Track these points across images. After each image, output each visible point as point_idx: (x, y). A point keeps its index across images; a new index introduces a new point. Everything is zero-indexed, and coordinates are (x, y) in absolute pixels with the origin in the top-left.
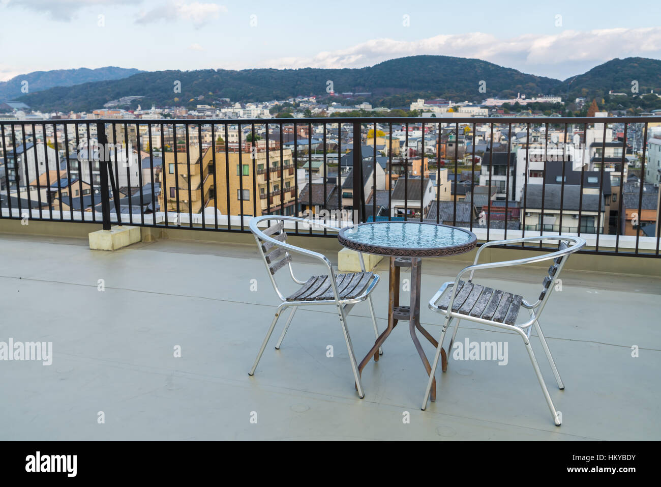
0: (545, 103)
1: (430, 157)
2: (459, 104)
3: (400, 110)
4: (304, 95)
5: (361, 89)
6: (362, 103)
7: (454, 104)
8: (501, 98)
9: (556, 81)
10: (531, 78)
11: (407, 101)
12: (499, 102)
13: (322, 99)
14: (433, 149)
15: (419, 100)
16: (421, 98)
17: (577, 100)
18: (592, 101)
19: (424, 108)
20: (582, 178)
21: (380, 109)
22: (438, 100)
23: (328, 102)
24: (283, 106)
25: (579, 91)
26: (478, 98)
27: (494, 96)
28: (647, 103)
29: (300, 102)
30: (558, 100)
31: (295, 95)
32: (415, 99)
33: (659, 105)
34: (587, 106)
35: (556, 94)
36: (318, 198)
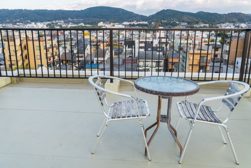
0: (143, 24)
1: (106, 42)
2: (115, 24)
3: (95, 26)
4: (59, 20)
5: (80, 18)
6: (80, 23)
7: (113, 24)
8: (128, 22)
9: (146, 16)
10: (137, 15)
11: (97, 22)
12: (128, 23)
13: (66, 21)
14: (107, 39)
15: (101, 22)
16: (102, 22)
17: (152, 23)
18: (157, 23)
19: (103, 25)
21: (87, 25)
22: (108, 22)
23: (68, 22)
24: (51, 24)
25: (153, 20)
26: (121, 22)
27: (126, 21)
28: (173, 24)
29: (58, 22)
30: (146, 23)
31: (56, 20)
32: (99, 22)
33: (177, 25)
34: (156, 25)
35: (146, 21)
36: (67, 58)
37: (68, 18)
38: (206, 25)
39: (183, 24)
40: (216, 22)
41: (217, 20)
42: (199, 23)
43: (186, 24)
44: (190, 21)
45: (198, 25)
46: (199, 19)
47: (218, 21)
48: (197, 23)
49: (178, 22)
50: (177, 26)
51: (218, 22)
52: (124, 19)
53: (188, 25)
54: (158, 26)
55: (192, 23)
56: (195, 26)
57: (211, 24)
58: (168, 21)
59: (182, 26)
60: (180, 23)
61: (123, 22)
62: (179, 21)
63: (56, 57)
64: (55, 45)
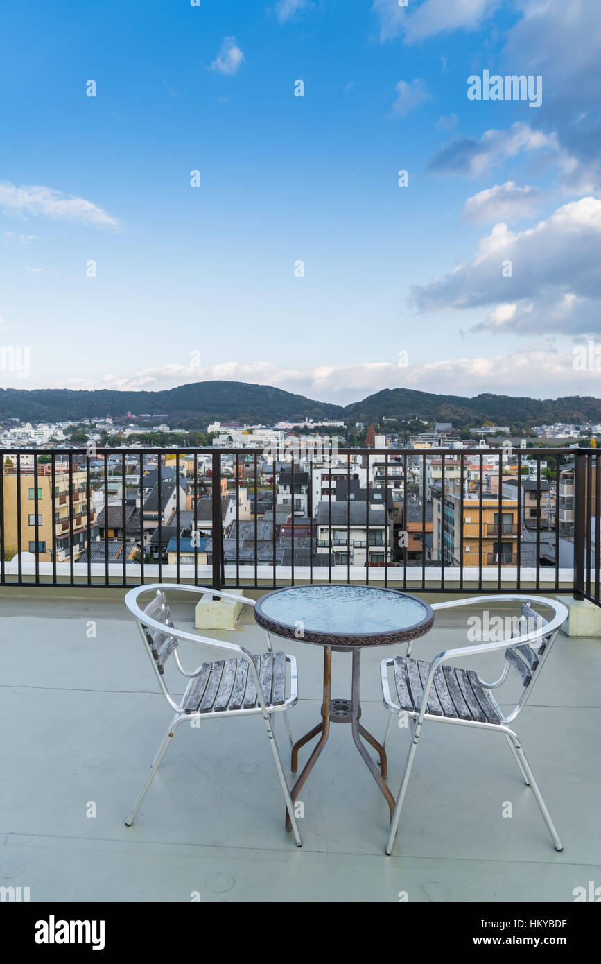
0: (330, 427)
1: (229, 477)
2: (253, 427)
3: (199, 432)
4: (100, 416)
5: (159, 411)
6: (159, 425)
7: (249, 427)
8: (291, 422)
9: (339, 407)
10: (317, 404)
11: (205, 423)
12: (290, 426)
13: (120, 421)
14: (230, 469)
15: (215, 423)
16: (218, 421)
17: (357, 424)
18: (369, 425)
19: (220, 431)
20: (367, 495)
21: (178, 431)
22: (234, 422)
23: (125, 424)
24: (78, 427)
25: (359, 416)
26: (270, 421)
27: (285, 420)
28: (414, 427)
29: (96, 423)
30: (341, 424)
31: (90, 417)
32: (211, 422)
33: (423, 429)
34: (366, 430)
35: (339, 419)
36: (116, 521)
37: (124, 413)
38: (502, 429)
39: (440, 426)
40: (529, 420)
41: (532, 417)
42: (484, 424)
43: (449, 426)
44: (459, 418)
45: (482, 430)
46: (482, 414)
47: (535, 418)
48: (479, 424)
49: (426, 423)
50: (424, 432)
51: (534, 421)
52: (279, 413)
53: (454, 429)
54: (374, 431)
55: (464, 424)
56: (473, 430)
57: (517, 426)
58: (400, 420)
59: (439, 432)
60: (431, 423)
61: (277, 422)
62: (430, 420)
63: (84, 520)
64: (83, 486)
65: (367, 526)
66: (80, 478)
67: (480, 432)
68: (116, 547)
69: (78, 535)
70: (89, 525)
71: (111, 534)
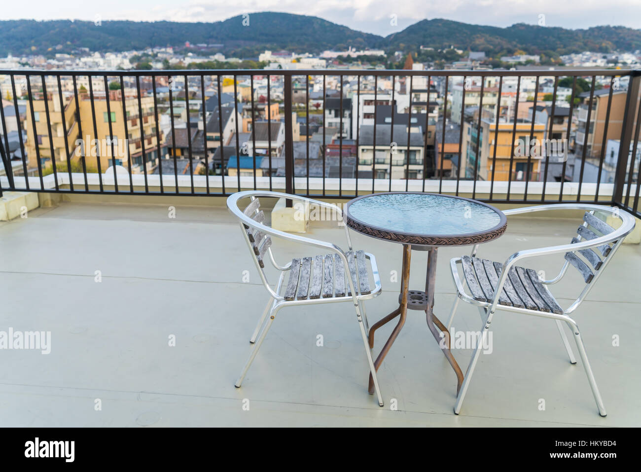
0: (371, 56)
1: (277, 102)
2: (301, 56)
3: (251, 62)
4: (161, 46)
5: (214, 41)
6: (215, 54)
7: (297, 56)
8: (336, 51)
9: (380, 37)
10: (359, 34)
13: (179, 50)
14: (280, 95)
15: (266, 52)
16: (268, 50)
18: (408, 54)
19: (271, 59)
21: (233, 60)
22: (283, 51)
23: (184, 53)
24: (142, 56)
25: (398, 46)
26: (316, 50)
27: (330, 49)
28: (449, 56)
29: (158, 53)
30: (381, 53)
31: (153, 46)
32: (262, 50)
33: (458, 58)
34: (404, 59)
36: (182, 141)
37: (183, 42)
38: (532, 58)
39: (474, 55)
40: (559, 50)
41: (562, 46)
42: (516, 53)
43: (482, 55)
44: (492, 47)
45: (514, 59)
46: (514, 43)
47: (565, 47)
48: (510, 53)
49: (460, 52)
50: (458, 60)
51: (564, 50)
52: (324, 43)
53: (486, 58)
54: (412, 60)
55: (496, 53)
56: (504, 59)
57: (546, 55)
58: (436, 49)
59: (472, 60)
60: (466, 52)
61: (322, 51)
62: (465, 49)
63: (154, 140)
64: (151, 110)
65: (409, 146)
66: (148, 103)
67: (511, 60)
68: (183, 163)
69: (150, 153)
70: (159, 145)
71: (178, 152)
